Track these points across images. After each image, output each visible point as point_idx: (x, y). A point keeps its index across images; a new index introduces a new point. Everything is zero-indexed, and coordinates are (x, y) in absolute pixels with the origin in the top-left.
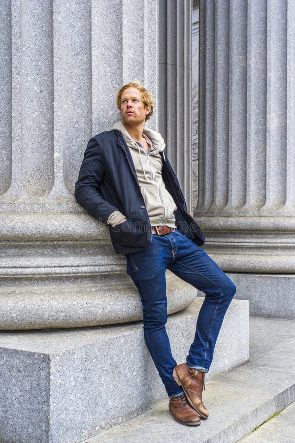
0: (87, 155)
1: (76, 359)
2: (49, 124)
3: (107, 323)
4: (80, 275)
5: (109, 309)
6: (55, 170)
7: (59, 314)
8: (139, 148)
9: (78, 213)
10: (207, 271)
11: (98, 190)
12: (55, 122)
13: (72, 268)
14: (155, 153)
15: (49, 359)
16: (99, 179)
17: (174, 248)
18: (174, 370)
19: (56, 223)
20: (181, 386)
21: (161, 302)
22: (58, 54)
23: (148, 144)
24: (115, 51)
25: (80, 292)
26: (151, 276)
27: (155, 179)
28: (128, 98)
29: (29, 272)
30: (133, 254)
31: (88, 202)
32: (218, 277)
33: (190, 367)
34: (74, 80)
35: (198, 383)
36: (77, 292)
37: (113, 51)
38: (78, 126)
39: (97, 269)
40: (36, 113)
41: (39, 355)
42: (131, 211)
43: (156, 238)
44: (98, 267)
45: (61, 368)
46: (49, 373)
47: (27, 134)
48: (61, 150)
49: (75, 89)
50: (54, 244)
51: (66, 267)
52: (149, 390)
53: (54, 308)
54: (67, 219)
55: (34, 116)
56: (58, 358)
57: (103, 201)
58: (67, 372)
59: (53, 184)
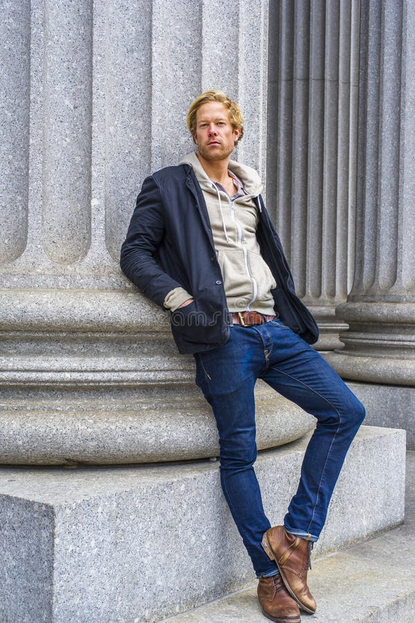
0: (141, 202)
1: (100, 514)
2: (85, 156)
3: (164, 459)
4: (125, 384)
5: (166, 438)
6: (93, 225)
7: (88, 443)
8: (219, 192)
9: (125, 291)
10: (318, 383)
11: (155, 255)
12: (93, 153)
13: (113, 374)
14: (244, 199)
15: (53, 513)
16: (157, 239)
17: (267, 346)
18: (265, 535)
19: (88, 305)
20: (274, 561)
21: (245, 430)
22: (99, 51)
23: (235, 186)
24: (191, 46)
25: (123, 410)
26: (230, 389)
27: (242, 240)
28: (209, 120)
29: (47, 378)
30: (204, 354)
31: (138, 274)
32: (336, 393)
33: (288, 532)
34: (127, 90)
35: (300, 557)
36: (119, 410)
37: (188, 45)
38: (131, 159)
39: (151, 375)
40: (67, 139)
41: (40, 505)
42: (200, 289)
43: (238, 331)
44: (153, 373)
45: (74, 527)
46: (53, 535)
47: (53, 170)
48: (102, 195)
49: (127, 102)
50: (88, 337)
51: (104, 371)
52: (228, 563)
53: (80, 433)
54: (106, 299)
55: (65, 144)
56: (68, 511)
57: (159, 272)
58: (84, 533)
59: (88, 246)
